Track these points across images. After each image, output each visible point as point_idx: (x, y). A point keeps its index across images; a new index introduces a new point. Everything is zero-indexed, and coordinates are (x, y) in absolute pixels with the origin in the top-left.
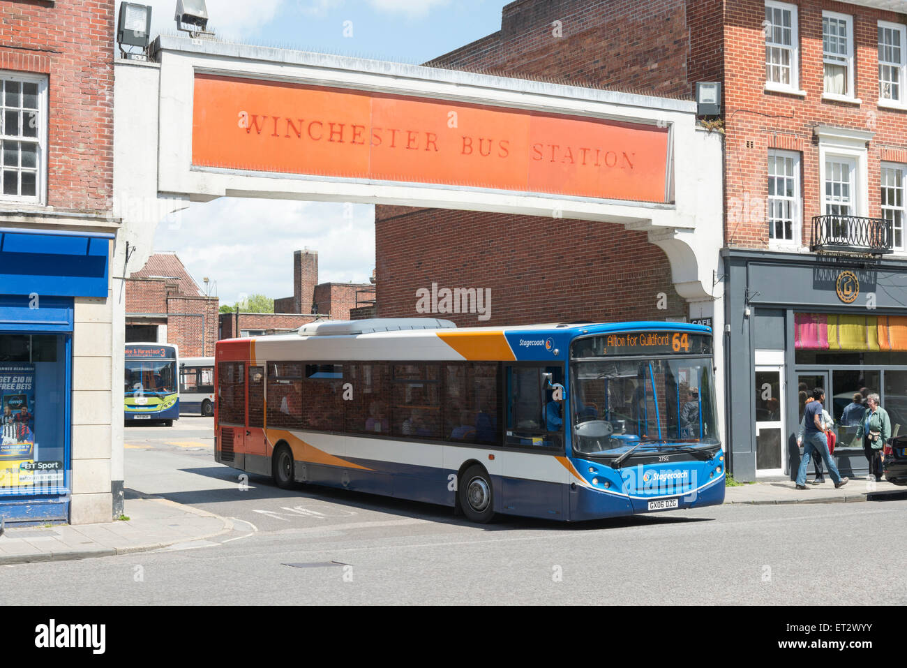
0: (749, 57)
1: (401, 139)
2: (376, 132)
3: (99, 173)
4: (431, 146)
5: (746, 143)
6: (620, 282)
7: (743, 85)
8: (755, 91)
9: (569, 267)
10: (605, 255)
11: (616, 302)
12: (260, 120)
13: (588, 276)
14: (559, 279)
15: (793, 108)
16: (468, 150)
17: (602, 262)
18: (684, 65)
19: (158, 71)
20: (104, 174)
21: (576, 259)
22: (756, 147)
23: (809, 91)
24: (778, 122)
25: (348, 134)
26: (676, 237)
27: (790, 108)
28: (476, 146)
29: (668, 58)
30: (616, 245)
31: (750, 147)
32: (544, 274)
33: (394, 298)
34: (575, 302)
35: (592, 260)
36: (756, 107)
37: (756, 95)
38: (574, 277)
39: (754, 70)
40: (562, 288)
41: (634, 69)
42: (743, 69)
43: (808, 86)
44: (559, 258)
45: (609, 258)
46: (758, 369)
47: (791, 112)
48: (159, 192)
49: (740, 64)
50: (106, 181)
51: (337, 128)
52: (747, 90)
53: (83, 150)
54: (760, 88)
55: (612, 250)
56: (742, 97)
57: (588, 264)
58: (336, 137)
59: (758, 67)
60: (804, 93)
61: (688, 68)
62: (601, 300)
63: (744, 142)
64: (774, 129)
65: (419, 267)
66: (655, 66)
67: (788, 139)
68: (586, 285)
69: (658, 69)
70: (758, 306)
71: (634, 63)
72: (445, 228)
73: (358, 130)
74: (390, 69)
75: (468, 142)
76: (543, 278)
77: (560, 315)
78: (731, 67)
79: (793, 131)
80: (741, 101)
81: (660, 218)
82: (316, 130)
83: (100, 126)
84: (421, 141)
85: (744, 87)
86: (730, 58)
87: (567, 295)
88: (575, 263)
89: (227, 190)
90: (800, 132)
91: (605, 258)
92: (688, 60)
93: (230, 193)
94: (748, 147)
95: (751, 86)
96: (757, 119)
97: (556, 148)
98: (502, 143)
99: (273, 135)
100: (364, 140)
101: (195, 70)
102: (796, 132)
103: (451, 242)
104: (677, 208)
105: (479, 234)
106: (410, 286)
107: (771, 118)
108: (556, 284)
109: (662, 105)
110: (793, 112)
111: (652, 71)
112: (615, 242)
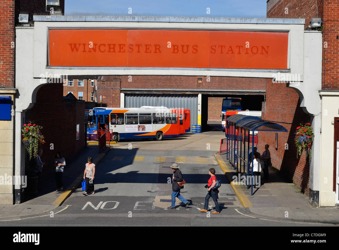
1: (143, 49)
2: (131, 47)
4: (158, 51)
12: (77, 46)
16: (176, 51)
20: (10, 72)
25: (117, 49)
28: (180, 48)
51: (112, 46)
52: (338, 10)
56: (335, 14)
58: (112, 50)
63: (335, 36)
73: (122, 46)
74: (135, 19)
75: (176, 47)
80: (334, 16)
82: (102, 48)
83: (9, 54)
84: (153, 49)
94: (338, 39)
97: (223, 47)
98: (194, 47)
99: (83, 51)
100: (125, 50)
101: (48, 28)
109: (284, 22)
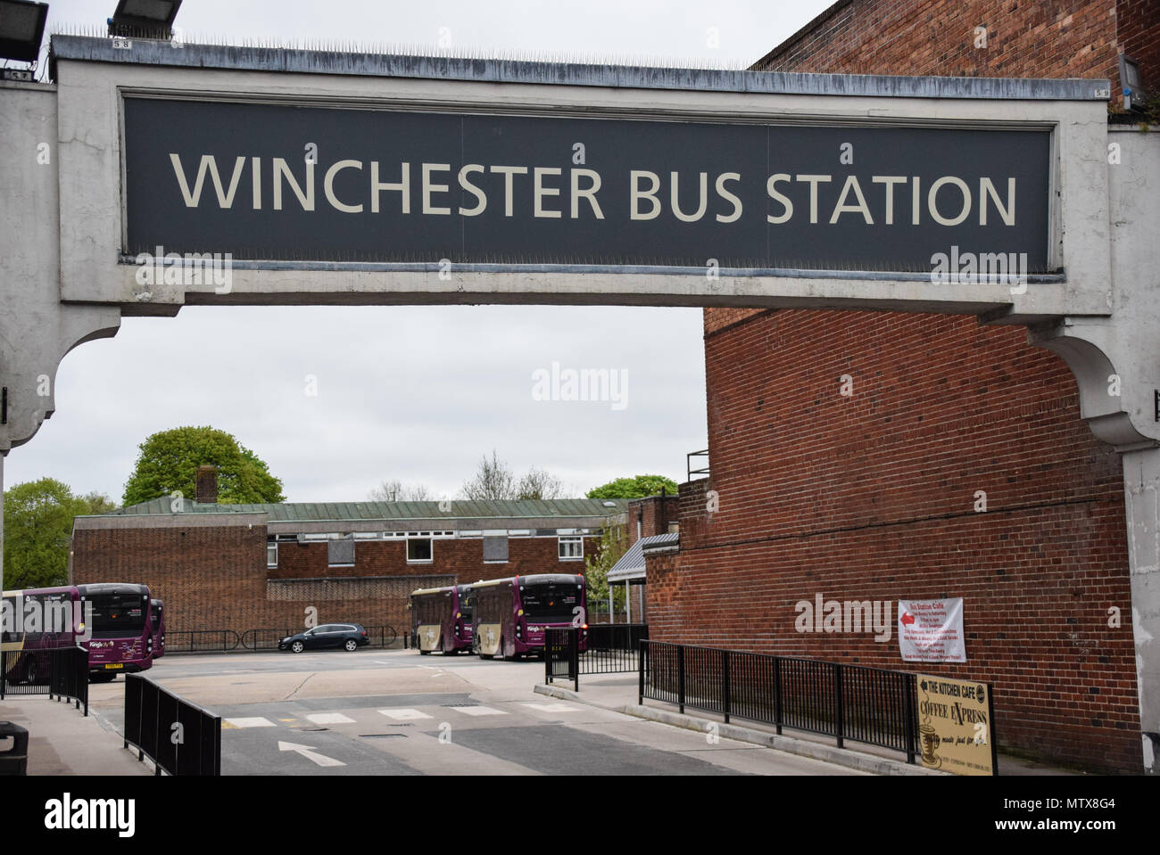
6: (1028, 419)
9: (955, 397)
10: (1003, 372)
11: (1022, 457)
13: (981, 411)
14: (942, 420)
17: (999, 387)
18: (1113, 12)
19: (50, 97)
21: (963, 382)
26: (1068, 333)
30: (1018, 355)
32: (920, 413)
33: (730, 463)
34: (965, 459)
35: (986, 384)
38: (962, 415)
40: (947, 435)
41: (1037, 31)
44: (940, 382)
45: (1009, 377)
48: (64, 302)
55: (1014, 363)
57: (981, 392)
61: (1116, 15)
62: (1002, 453)
65: (760, 408)
68: (979, 429)
69: (1073, 25)
71: (1038, 20)
74: (484, 72)
76: (920, 419)
77: (945, 483)
81: (1030, 300)
87: (954, 447)
88: (963, 389)
89: (184, 292)
91: (1003, 379)
93: (193, 298)
101: (122, 92)
103: (797, 365)
104: (1070, 279)
105: (834, 347)
106: (750, 442)
108: (938, 429)
111: (1064, 30)
112: (1017, 348)
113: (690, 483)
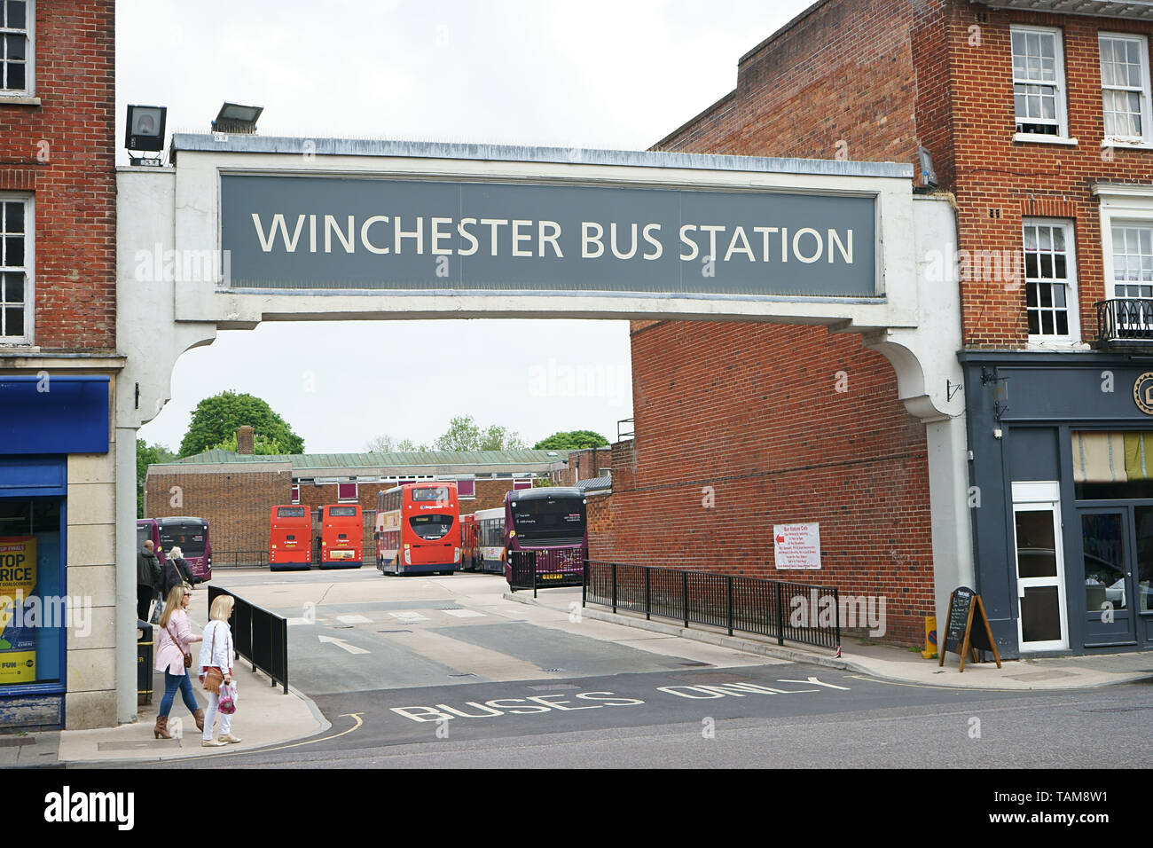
0: (989, 101)
3: (98, 305)
5: (989, 212)
6: (863, 399)
7: (982, 137)
8: (1000, 144)
9: (812, 382)
11: (859, 425)
14: (803, 398)
15: (1059, 162)
18: (913, 117)
19: (171, 176)
20: (104, 304)
21: (818, 371)
22: (1005, 217)
23: (1081, 138)
24: (1036, 181)
26: (889, 339)
27: (1055, 162)
29: (896, 109)
30: (856, 352)
31: (995, 216)
32: (788, 393)
33: (650, 428)
34: (820, 427)
36: (1002, 164)
37: (1002, 149)
38: (817, 395)
39: (997, 117)
40: (807, 409)
41: (864, 125)
42: (981, 116)
43: (1080, 133)
44: (802, 371)
46: (1016, 508)
47: (1056, 167)
48: (178, 322)
49: (975, 110)
50: (107, 312)
52: (988, 143)
53: (78, 278)
54: (1008, 139)
55: (853, 358)
56: (981, 153)
57: (830, 378)
59: (1003, 112)
60: (1074, 141)
61: (917, 120)
62: (845, 423)
63: (985, 211)
64: (1030, 191)
65: (671, 388)
66: (884, 120)
67: (1053, 203)
68: (829, 405)
69: (887, 124)
70: (1013, 425)
71: (864, 118)
72: (694, 338)
74: (476, 152)
76: (788, 397)
77: (806, 444)
78: (962, 115)
79: (1060, 193)
80: (979, 158)
81: (864, 315)
83: (99, 247)
85: (983, 140)
86: (961, 104)
87: (812, 418)
88: (818, 376)
89: (263, 314)
90: (1071, 193)
92: (916, 110)
93: (267, 317)
94: (992, 216)
95: (993, 138)
96: (1004, 180)
101: (220, 171)
102: (1064, 193)
103: (700, 356)
104: (890, 301)
105: (726, 344)
106: (665, 413)
107: (1026, 178)
108: (801, 405)
109: (862, 170)
110: (1059, 167)
111: (882, 127)
112: (855, 347)
113: (619, 443)
